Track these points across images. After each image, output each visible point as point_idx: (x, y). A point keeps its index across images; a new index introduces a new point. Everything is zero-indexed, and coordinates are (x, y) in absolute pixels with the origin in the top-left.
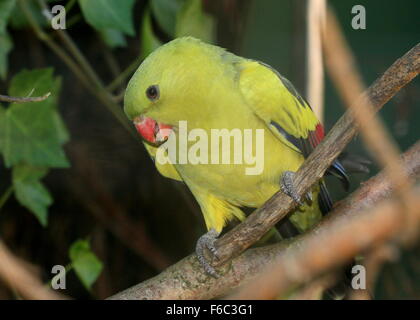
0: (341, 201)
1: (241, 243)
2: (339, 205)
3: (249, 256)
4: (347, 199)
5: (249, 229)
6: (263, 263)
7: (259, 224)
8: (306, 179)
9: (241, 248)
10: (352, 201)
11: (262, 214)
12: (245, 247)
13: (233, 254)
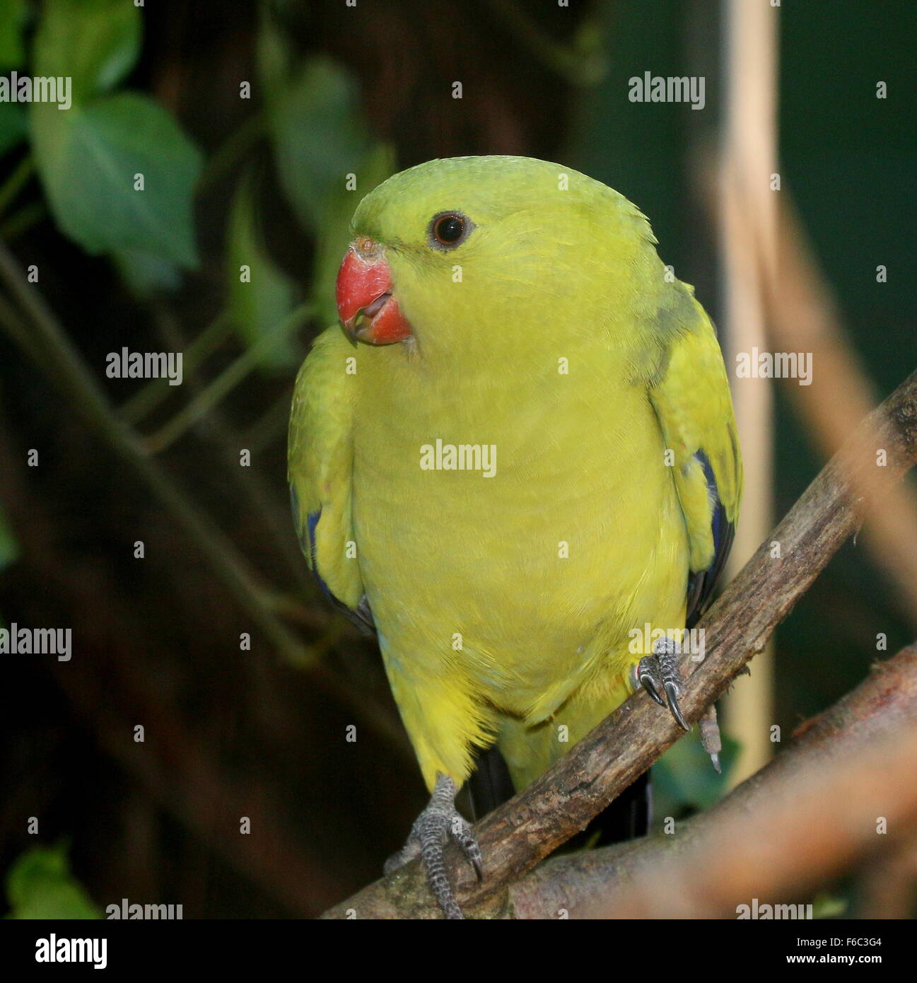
0: (818, 718)
1: (533, 839)
2: (810, 728)
3: (556, 875)
4: (835, 709)
5: (558, 799)
6: (594, 894)
7: (585, 786)
8: (717, 655)
9: (533, 853)
10: (847, 718)
11: (594, 755)
12: (546, 849)
13: (511, 869)
